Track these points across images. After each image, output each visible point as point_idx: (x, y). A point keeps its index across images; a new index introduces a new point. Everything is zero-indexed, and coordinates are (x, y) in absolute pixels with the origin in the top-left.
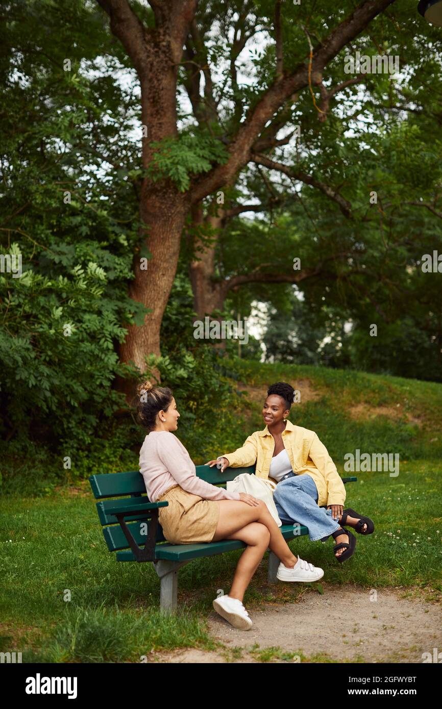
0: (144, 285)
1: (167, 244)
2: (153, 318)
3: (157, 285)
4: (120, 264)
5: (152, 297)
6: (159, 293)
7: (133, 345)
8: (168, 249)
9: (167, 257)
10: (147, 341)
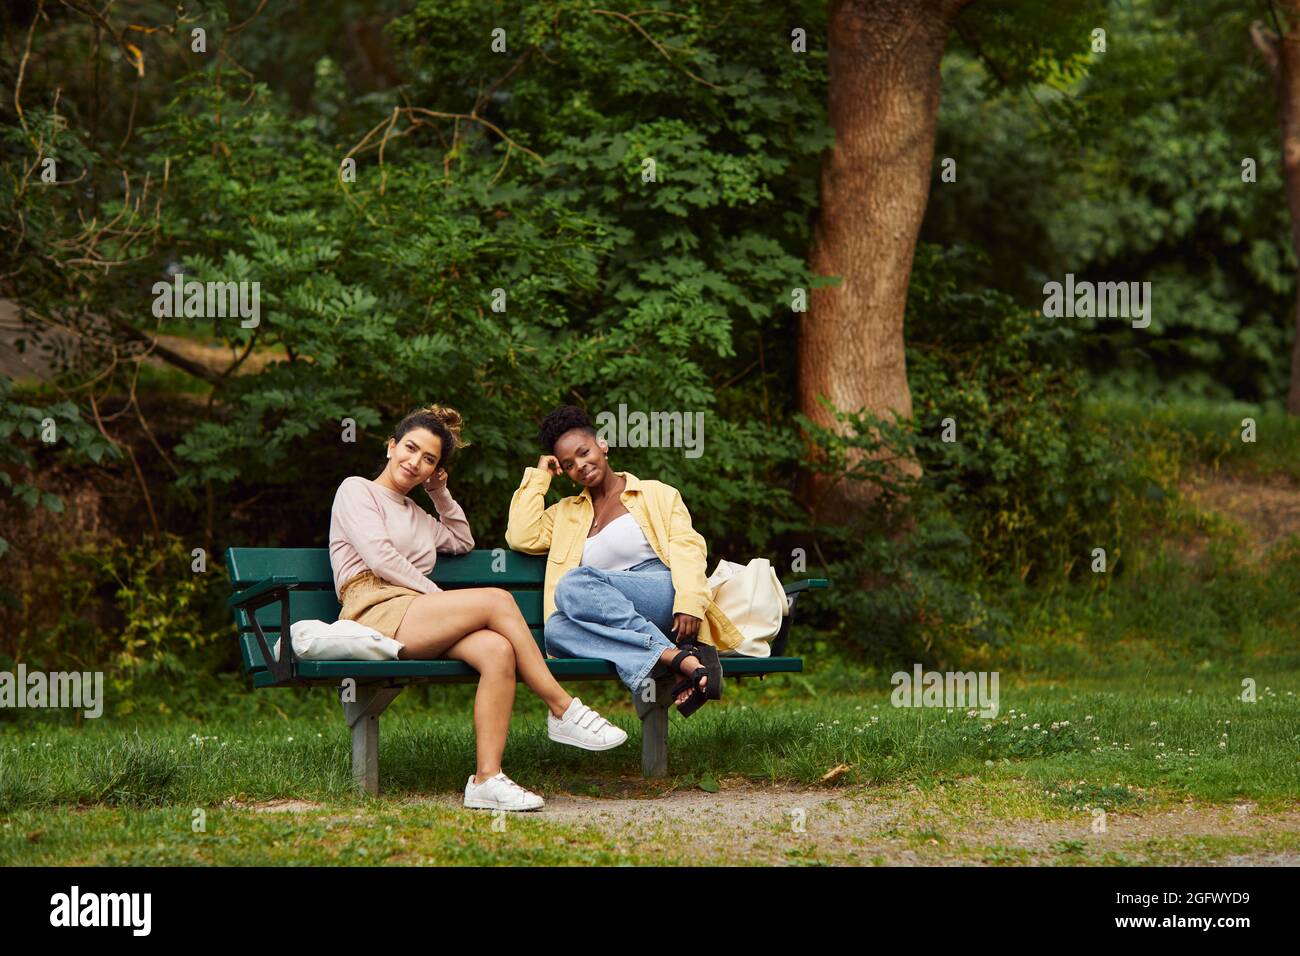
0: (842, 224)
1: (889, 119)
2: (872, 303)
3: (873, 221)
4: (735, 172)
5: (864, 251)
6: (880, 242)
7: (827, 372)
8: (892, 132)
9: (893, 151)
10: (862, 359)
